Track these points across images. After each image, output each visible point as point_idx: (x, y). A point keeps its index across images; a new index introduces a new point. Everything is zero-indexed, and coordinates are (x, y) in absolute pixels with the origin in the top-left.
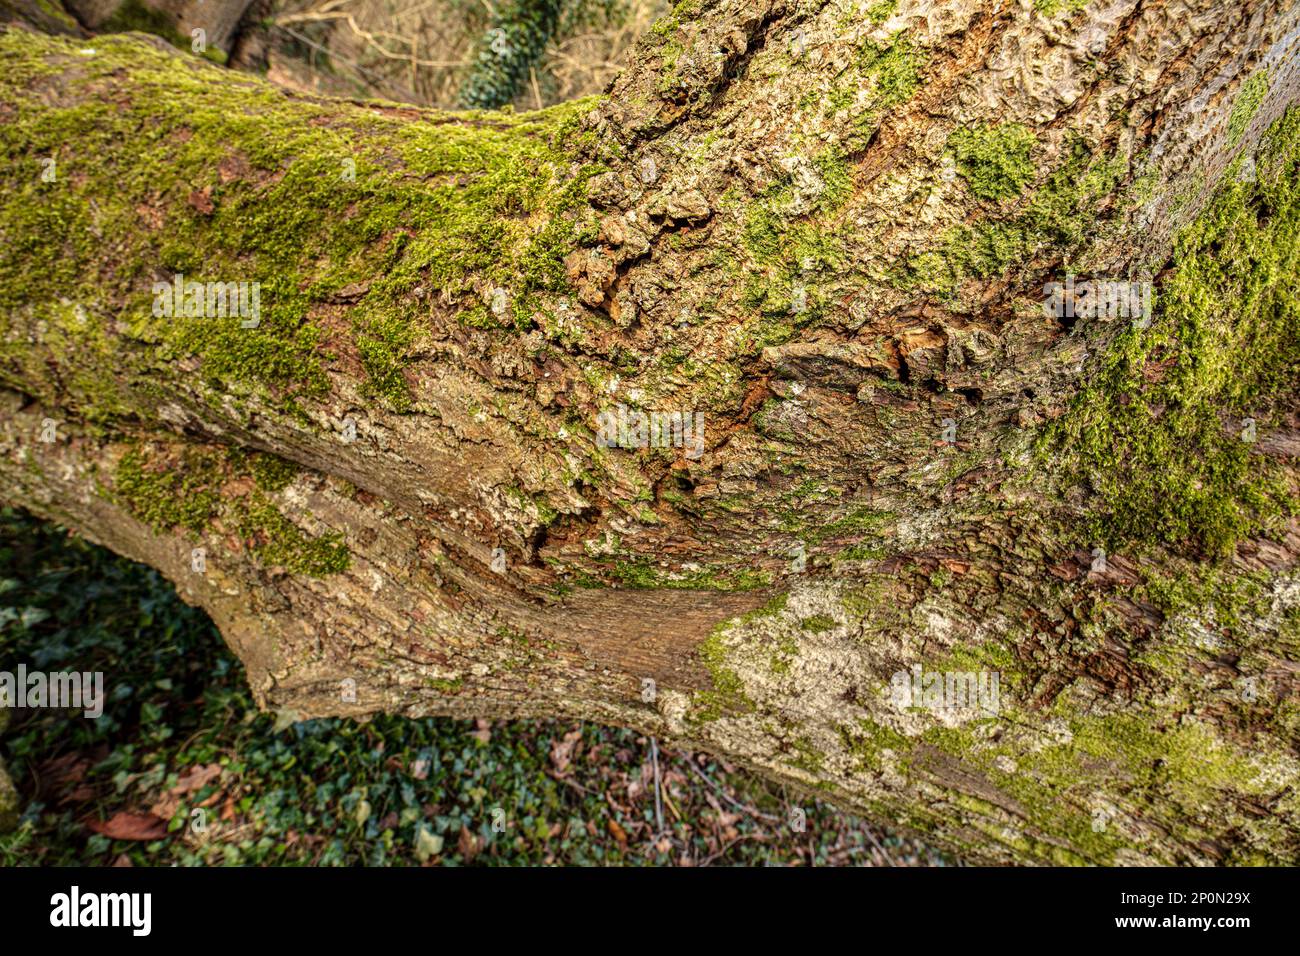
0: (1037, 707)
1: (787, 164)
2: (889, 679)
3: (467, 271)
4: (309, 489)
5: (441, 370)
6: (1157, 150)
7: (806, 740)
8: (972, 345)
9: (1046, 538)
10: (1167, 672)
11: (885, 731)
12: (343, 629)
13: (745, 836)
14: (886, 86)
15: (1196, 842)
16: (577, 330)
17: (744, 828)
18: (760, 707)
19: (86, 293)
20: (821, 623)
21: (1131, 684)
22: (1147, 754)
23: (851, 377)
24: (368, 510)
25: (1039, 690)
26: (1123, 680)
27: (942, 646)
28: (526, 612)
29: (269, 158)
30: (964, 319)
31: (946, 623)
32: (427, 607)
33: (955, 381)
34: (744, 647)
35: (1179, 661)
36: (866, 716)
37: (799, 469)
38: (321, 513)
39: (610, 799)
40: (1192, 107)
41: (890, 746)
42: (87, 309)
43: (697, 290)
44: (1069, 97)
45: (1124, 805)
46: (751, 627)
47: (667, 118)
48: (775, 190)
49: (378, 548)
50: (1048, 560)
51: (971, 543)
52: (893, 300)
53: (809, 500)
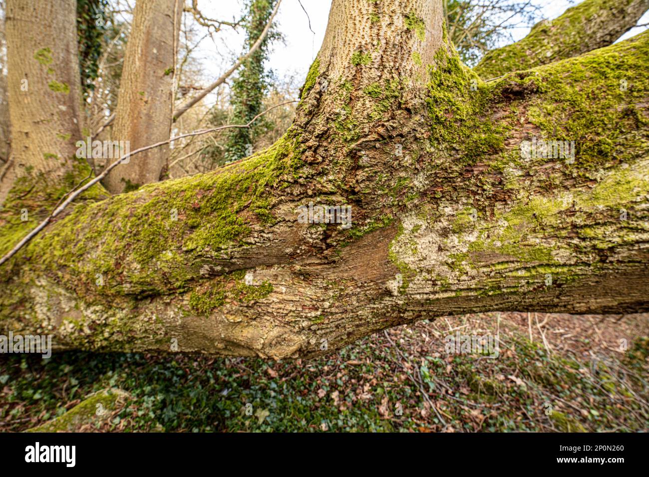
0: (492, 220)
1: (337, 111)
2: (447, 236)
3: (278, 176)
4: (251, 274)
5: (281, 206)
6: (403, 74)
7: (439, 275)
8: (392, 124)
9: (455, 168)
10: (516, 187)
11: (457, 255)
12: (279, 311)
13: (488, 416)
14: (348, 89)
15: (567, 235)
16: (311, 171)
17: (485, 412)
18: (418, 270)
19: (170, 246)
20: (417, 228)
21: (509, 196)
22: (530, 214)
23: (372, 144)
24: (272, 270)
25: (488, 214)
26: (507, 197)
27: (453, 215)
28: (331, 270)
29: (210, 186)
30: (388, 121)
31: (450, 208)
32: (302, 290)
33: (394, 134)
34: (401, 250)
35: (515, 182)
36: (449, 254)
37: (376, 173)
38: (259, 278)
39: (415, 421)
40: (403, 64)
41: (463, 260)
42: (171, 250)
43: (332, 146)
44: (379, 74)
45: (539, 236)
46: (399, 242)
47: (310, 118)
48: (338, 117)
49: (280, 279)
50: (461, 174)
51: (438, 180)
52: (371, 125)
53: (383, 180)
